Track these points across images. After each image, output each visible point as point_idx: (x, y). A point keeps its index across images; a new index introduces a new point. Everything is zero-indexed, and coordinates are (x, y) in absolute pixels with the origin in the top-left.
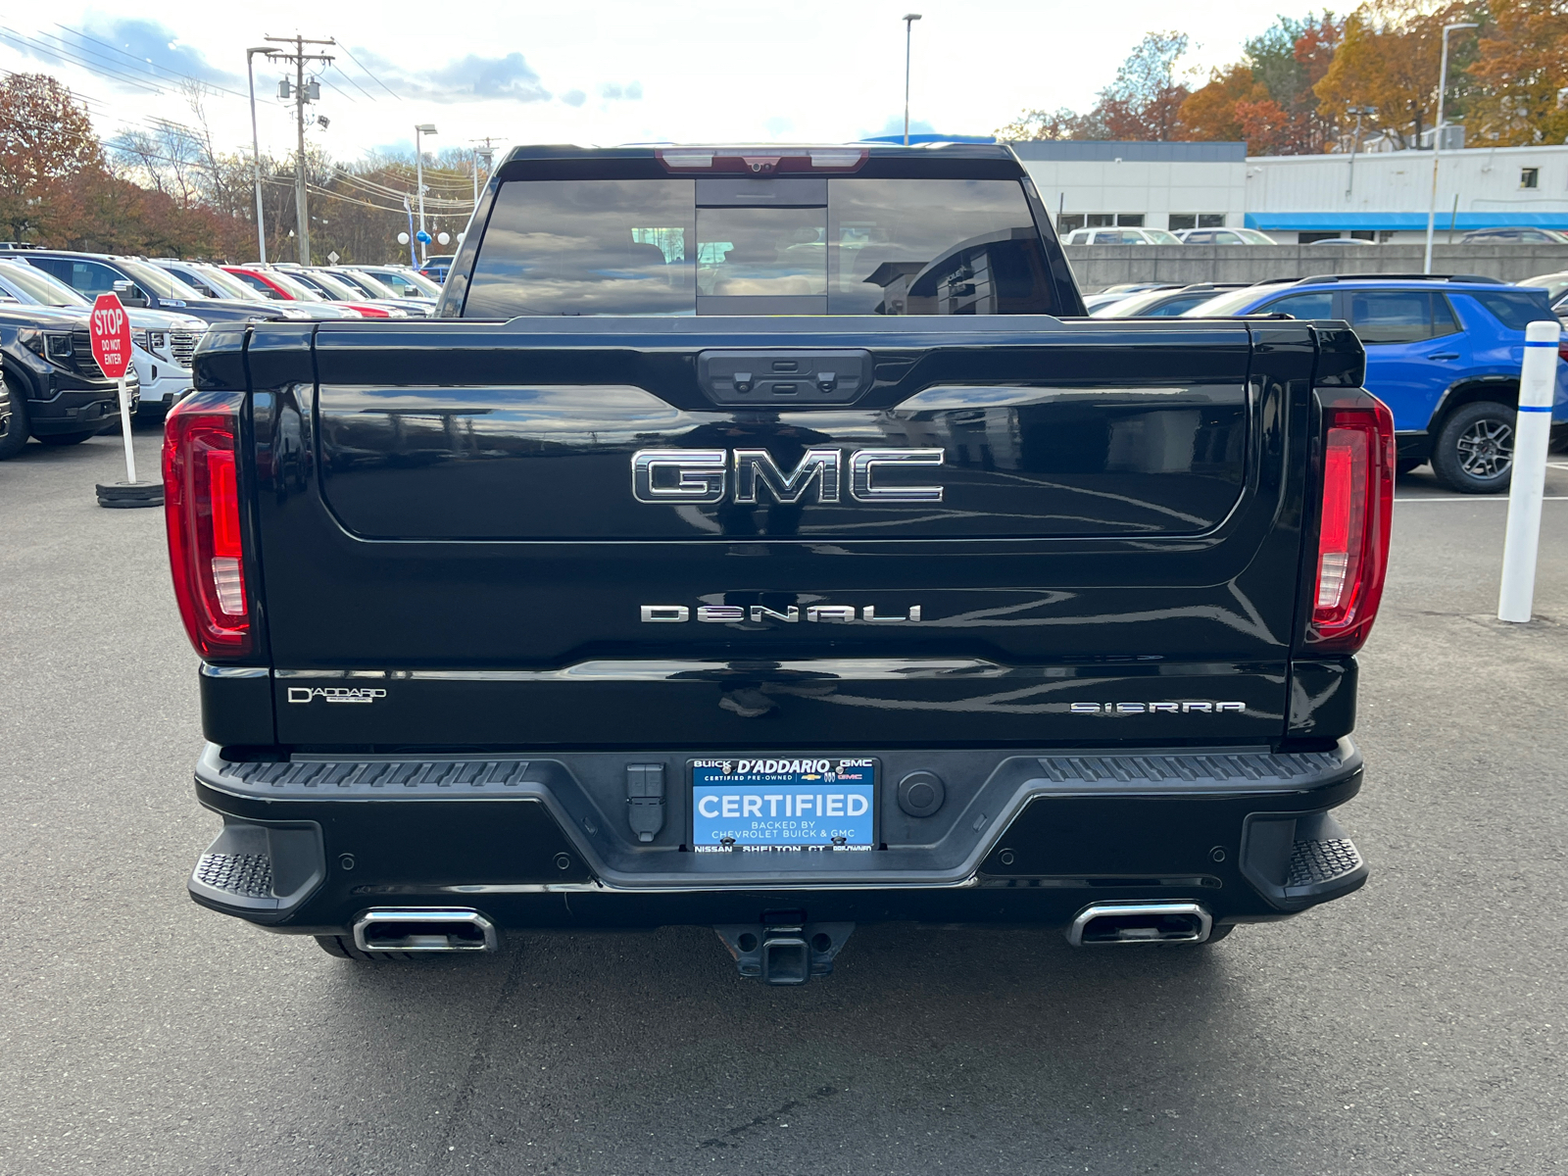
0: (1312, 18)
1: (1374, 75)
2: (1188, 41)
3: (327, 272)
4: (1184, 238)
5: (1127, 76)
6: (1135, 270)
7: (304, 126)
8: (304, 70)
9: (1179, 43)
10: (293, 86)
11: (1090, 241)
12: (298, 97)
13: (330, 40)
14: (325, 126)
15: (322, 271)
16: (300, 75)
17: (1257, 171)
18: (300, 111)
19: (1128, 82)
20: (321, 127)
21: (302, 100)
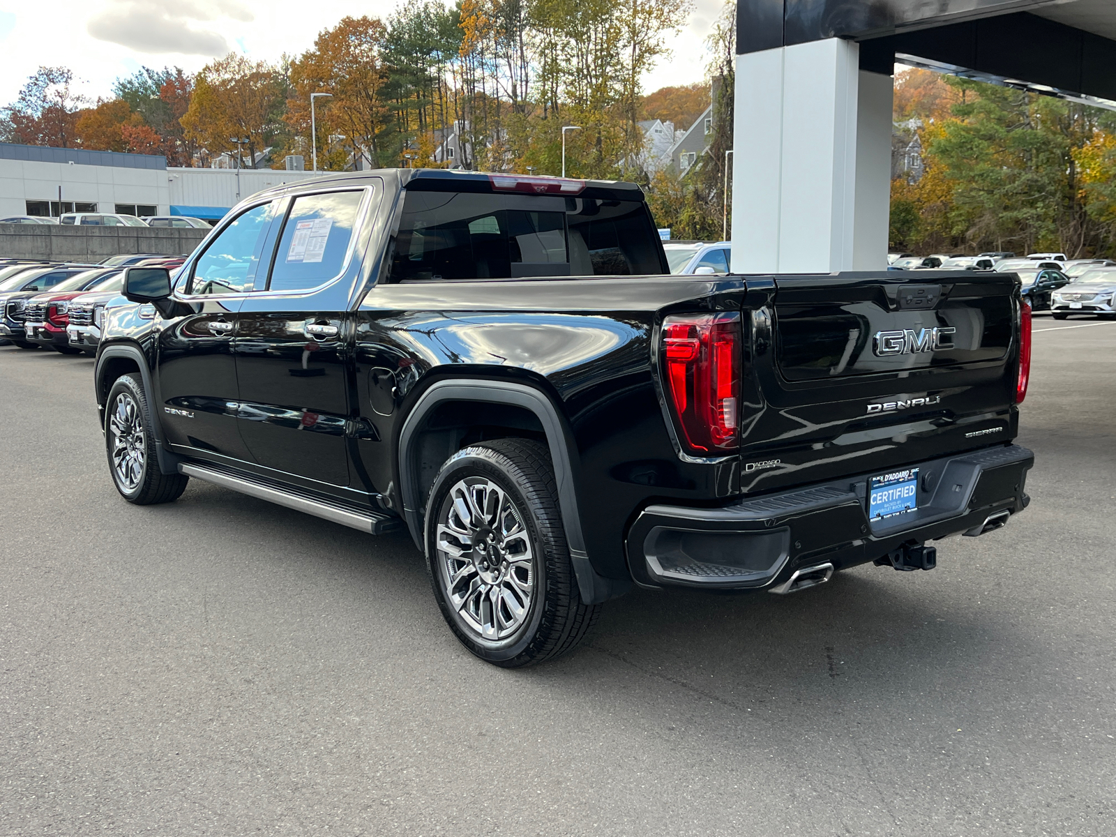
0: (168, 72)
1: (220, 116)
2: (73, 76)
4: (148, 221)
5: (28, 98)
6: (123, 245)
9: (66, 76)
11: (77, 222)
17: (175, 177)
19: (29, 102)
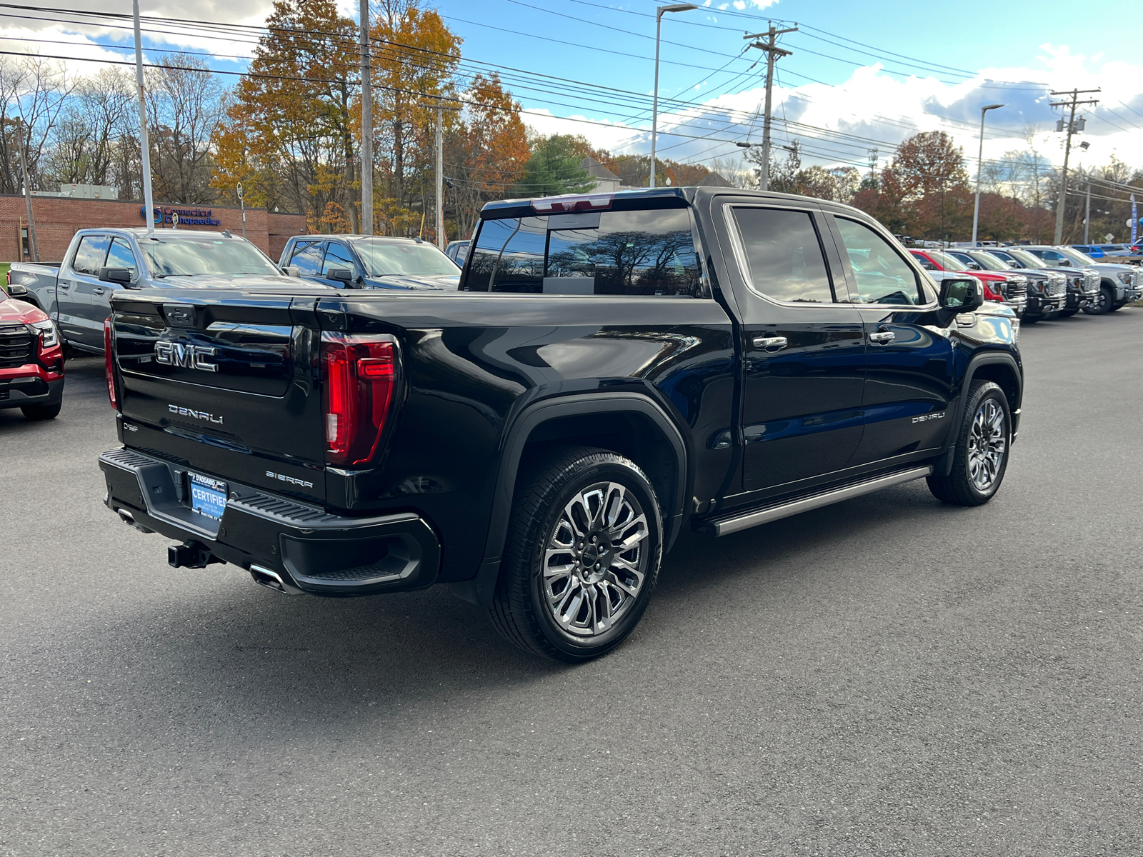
3: (988, 250)
7: (1070, 150)
8: (1076, 111)
10: (1066, 123)
12: (1069, 130)
13: (1098, 89)
14: (1086, 148)
15: (984, 251)
16: (1073, 115)
18: (1069, 140)
20: (1084, 149)
21: (1072, 131)
